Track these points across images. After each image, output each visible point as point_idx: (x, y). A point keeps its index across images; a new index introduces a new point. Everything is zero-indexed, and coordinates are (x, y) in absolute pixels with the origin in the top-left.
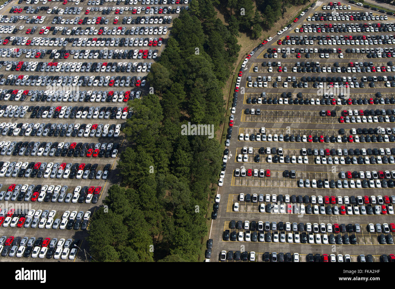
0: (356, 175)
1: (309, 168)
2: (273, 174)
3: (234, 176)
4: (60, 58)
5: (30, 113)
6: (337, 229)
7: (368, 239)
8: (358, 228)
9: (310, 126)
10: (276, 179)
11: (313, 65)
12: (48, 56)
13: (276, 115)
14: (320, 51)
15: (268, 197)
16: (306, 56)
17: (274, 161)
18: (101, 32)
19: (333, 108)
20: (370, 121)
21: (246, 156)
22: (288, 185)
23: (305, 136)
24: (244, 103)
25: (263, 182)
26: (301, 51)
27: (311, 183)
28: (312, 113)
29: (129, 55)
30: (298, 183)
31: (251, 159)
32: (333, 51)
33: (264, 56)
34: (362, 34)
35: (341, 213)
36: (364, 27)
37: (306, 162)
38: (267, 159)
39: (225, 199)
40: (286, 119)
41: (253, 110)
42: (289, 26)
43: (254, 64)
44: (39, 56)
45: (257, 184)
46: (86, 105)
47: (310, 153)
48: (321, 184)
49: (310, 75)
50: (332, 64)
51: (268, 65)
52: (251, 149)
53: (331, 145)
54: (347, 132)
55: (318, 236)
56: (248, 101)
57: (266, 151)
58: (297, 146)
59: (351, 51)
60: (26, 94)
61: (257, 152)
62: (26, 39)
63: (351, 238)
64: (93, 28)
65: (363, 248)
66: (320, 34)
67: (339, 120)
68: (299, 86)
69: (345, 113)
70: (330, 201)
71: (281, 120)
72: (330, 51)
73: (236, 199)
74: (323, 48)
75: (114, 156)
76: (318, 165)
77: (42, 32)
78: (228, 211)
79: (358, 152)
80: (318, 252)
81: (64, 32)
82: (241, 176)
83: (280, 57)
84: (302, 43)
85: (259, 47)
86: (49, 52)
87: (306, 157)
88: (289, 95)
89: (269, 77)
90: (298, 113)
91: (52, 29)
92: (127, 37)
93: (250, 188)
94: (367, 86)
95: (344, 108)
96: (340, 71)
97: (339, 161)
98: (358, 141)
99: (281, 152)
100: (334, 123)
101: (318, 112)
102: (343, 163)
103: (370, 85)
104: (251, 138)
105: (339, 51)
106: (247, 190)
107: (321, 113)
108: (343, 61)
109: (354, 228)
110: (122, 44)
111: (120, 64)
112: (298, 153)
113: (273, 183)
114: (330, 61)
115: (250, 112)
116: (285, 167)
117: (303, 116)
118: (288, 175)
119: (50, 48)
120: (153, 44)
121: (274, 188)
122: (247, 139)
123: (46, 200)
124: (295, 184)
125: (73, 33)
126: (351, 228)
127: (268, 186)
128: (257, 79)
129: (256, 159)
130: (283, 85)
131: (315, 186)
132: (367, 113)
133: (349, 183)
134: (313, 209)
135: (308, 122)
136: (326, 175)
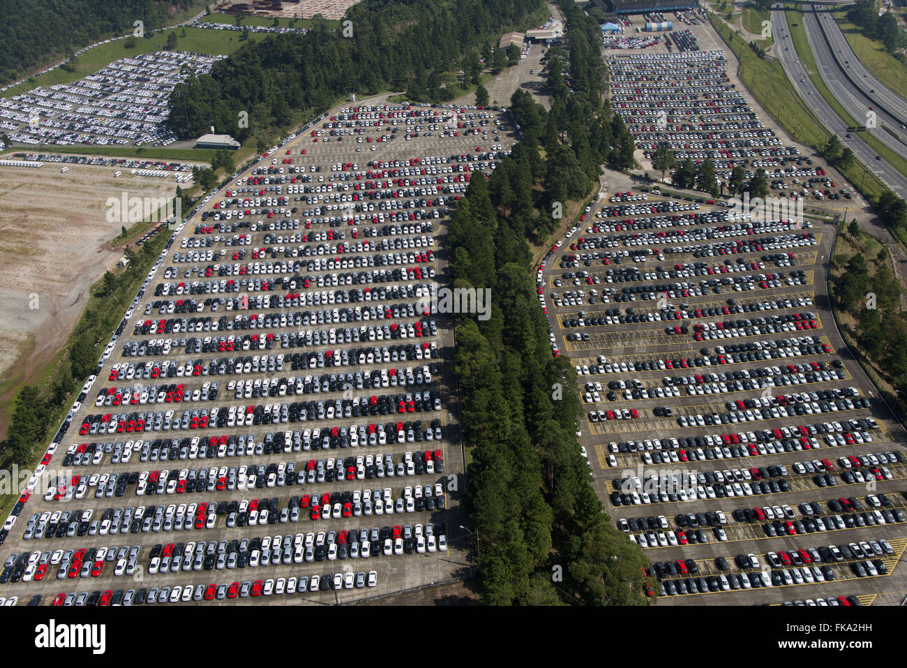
0: (749, 405)
1: (683, 401)
2: (641, 414)
3: (591, 421)
4: (298, 287)
5: (290, 364)
6: (757, 474)
7: (801, 483)
8: (784, 469)
9: (660, 349)
10: (646, 420)
11: (630, 271)
12: (280, 286)
13: (611, 339)
14: (632, 254)
15: (649, 444)
16: (616, 261)
17: (635, 397)
18: (341, 249)
19: (680, 324)
20: (737, 335)
21: (596, 394)
22: (667, 426)
23: (661, 362)
24: (561, 327)
25: (632, 425)
26: (606, 256)
27: (696, 420)
28: (656, 332)
29: (396, 276)
30: (680, 422)
31: (603, 397)
32: (648, 252)
33: (561, 265)
34: (674, 229)
35: (751, 454)
36: (675, 220)
37: (678, 394)
38: (624, 395)
39: (592, 453)
40: (626, 343)
41: (578, 335)
42: (577, 226)
43: (552, 278)
44: (266, 287)
45: (625, 429)
46: (365, 345)
47: (677, 382)
48: (709, 420)
49: (631, 284)
50: (653, 269)
51: (571, 276)
52: (598, 385)
53: (699, 370)
54: (712, 352)
55: (737, 486)
56: (565, 324)
57: (619, 385)
58: (656, 376)
59: (672, 250)
60: (271, 339)
61: (606, 388)
62: (237, 266)
63: (780, 483)
64: (327, 245)
65: (800, 495)
66: (621, 233)
67: (695, 337)
68: (624, 299)
69: (699, 329)
70: (731, 441)
71: (619, 344)
72: (644, 253)
73: (607, 451)
74: (633, 250)
75: (438, 407)
76: (693, 397)
77: (255, 256)
78: (603, 467)
79: (738, 375)
80: (744, 507)
81: (287, 254)
82: (600, 420)
83: (583, 266)
84: (603, 245)
85: (548, 255)
86: (279, 281)
87: (675, 388)
88: (616, 313)
89: (581, 292)
90: (638, 334)
91: (268, 251)
92: (382, 253)
93: (618, 434)
94: (711, 293)
95: (694, 322)
96: (668, 277)
97: (719, 388)
98: (731, 361)
99: (639, 384)
100: (689, 341)
101: (663, 330)
102: (725, 390)
103: (715, 291)
104: (591, 370)
105: (656, 253)
106: (616, 437)
107: (667, 331)
108: (666, 264)
109: (779, 470)
110: (378, 262)
111: (389, 288)
112: (661, 384)
113: (646, 425)
114: (650, 266)
115: (576, 337)
116: (653, 403)
117: (645, 336)
118: (661, 413)
119: (278, 276)
120: (421, 259)
121: (650, 432)
122: (587, 372)
123: (368, 476)
124: (674, 423)
125: (301, 253)
126: (774, 471)
127: (641, 429)
128: (565, 296)
129: (610, 397)
130: (603, 300)
131: (702, 423)
132: (728, 326)
133: (745, 414)
134: (715, 454)
135: (656, 344)
136: (710, 408)
